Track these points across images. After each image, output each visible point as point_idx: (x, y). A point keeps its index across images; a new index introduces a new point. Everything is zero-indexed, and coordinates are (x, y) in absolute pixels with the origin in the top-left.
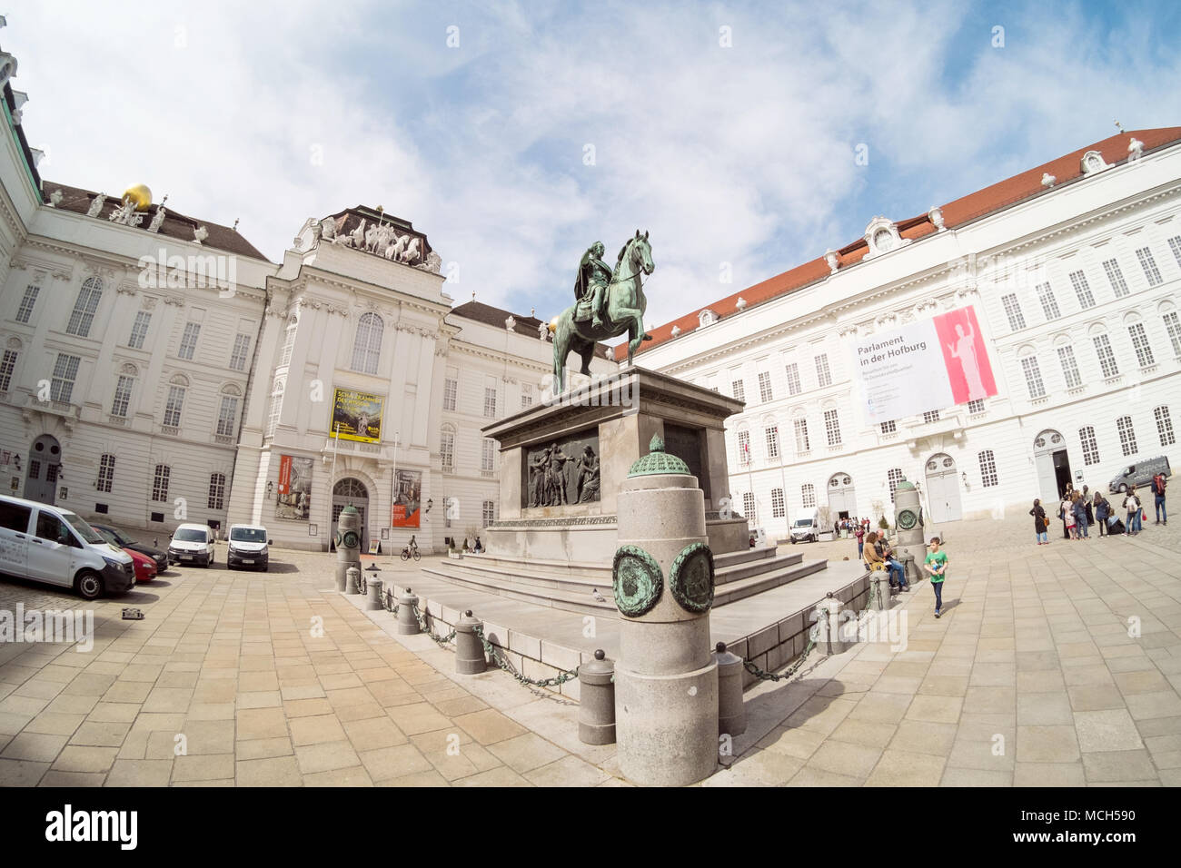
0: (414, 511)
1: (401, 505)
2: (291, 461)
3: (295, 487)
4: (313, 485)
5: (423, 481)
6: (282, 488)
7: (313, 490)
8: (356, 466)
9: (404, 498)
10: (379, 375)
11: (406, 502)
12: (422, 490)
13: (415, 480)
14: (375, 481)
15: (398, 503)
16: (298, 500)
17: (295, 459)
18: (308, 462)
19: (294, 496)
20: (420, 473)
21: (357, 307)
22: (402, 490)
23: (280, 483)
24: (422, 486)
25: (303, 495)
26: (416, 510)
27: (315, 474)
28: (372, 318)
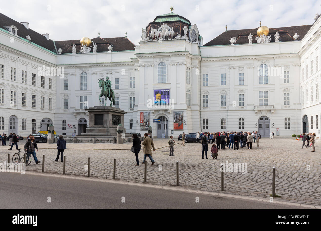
0: (181, 124)
1: (177, 123)
2: (143, 114)
3: (145, 121)
4: (150, 119)
5: (184, 114)
6: (141, 121)
7: (150, 121)
8: (161, 112)
9: (178, 120)
10: (167, 83)
11: (179, 122)
12: (184, 117)
13: (181, 114)
14: (168, 116)
15: (176, 122)
16: (146, 124)
17: (144, 113)
18: (148, 113)
19: (145, 123)
20: (183, 112)
21: (157, 61)
22: (177, 118)
23: (141, 120)
24: (184, 116)
25: (147, 123)
26: (182, 124)
27: (150, 116)
28: (162, 64)
